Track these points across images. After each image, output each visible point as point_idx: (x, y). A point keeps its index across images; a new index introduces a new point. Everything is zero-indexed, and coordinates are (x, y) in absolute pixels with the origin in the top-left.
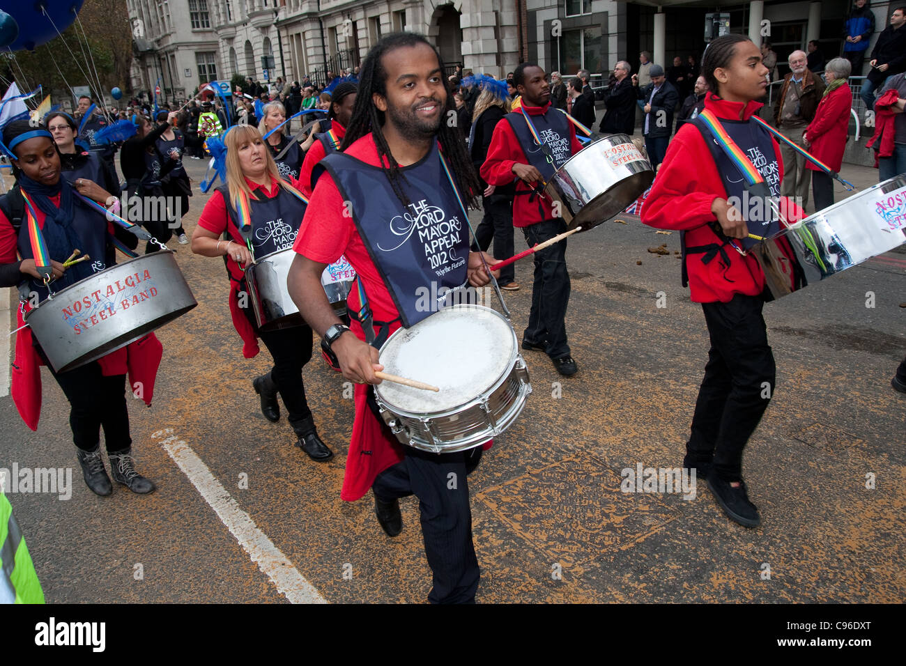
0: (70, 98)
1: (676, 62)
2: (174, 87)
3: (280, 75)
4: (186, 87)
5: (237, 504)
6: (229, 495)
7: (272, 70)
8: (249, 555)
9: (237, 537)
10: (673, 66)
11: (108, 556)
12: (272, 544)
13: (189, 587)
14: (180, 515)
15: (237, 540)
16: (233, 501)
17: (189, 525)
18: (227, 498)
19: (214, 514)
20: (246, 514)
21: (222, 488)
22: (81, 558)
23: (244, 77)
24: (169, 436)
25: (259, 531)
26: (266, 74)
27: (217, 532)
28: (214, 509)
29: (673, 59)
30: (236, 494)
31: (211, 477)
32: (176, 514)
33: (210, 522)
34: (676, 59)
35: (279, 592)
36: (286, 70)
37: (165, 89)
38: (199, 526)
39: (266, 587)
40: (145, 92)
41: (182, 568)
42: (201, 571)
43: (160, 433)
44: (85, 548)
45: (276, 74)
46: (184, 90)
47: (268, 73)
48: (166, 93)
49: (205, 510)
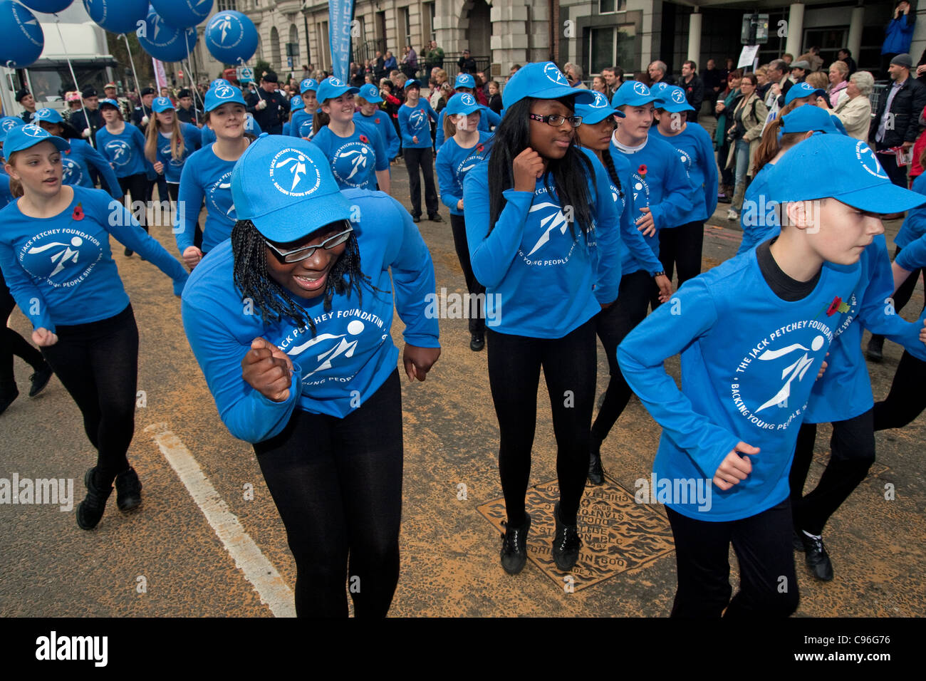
1: (710, 64)
2: (198, 71)
3: (306, 63)
5: (227, 506)
6: (218, 496)
7: (297, 58)
8: (234, 561)
9: (223, 541)
10: (707, 69)
11: (87, 555)
12: (260, 551)
13: (169, 593)
14: (166, 515)
15: (222, 545)
16: (223, 502)
17: (174, 526)
18: (217, 499)
19: (203, 517)
20: (235, 517)
21: (212, 489)
22: (59, 556)
23: (268, 64)
24: (162, 429)
25: (247, 536)
26: (290, 61)
27: (203, 535)
28: (202, 510)
29: (707, 62)
30: (226, 495)
31: (202, 475)
32: (162, 514)
33: (197, 524)
34: (710, 63)
35: (263, 603)
36: (312, 59)
38: (185, 528)
39: (250, 596)
41: (163, 573)
42: (182, 576)
43: (152, 427)
44: (65, 545)
45: (302, 61)
46: (207, 75)
47: (292, 60)
49: (192, 511)
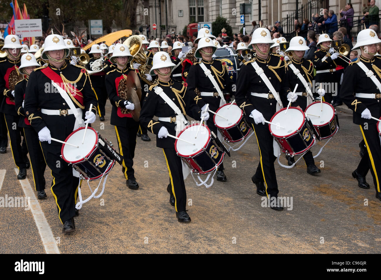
0: (86, 28)
2: (169, 24)
4: (177, 25)
7: (249, 15)
26: (243, 17)
36: (262, 15)
37: (161, 26)
40: (145, 27)
45: (253, 18)
46: (176, 27)
47: (245, 17)
48: (161, 29)
